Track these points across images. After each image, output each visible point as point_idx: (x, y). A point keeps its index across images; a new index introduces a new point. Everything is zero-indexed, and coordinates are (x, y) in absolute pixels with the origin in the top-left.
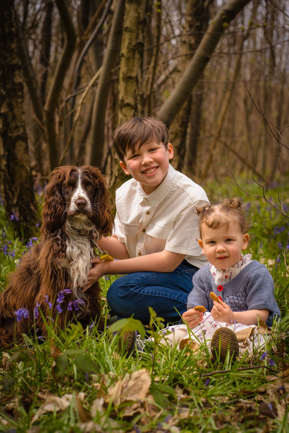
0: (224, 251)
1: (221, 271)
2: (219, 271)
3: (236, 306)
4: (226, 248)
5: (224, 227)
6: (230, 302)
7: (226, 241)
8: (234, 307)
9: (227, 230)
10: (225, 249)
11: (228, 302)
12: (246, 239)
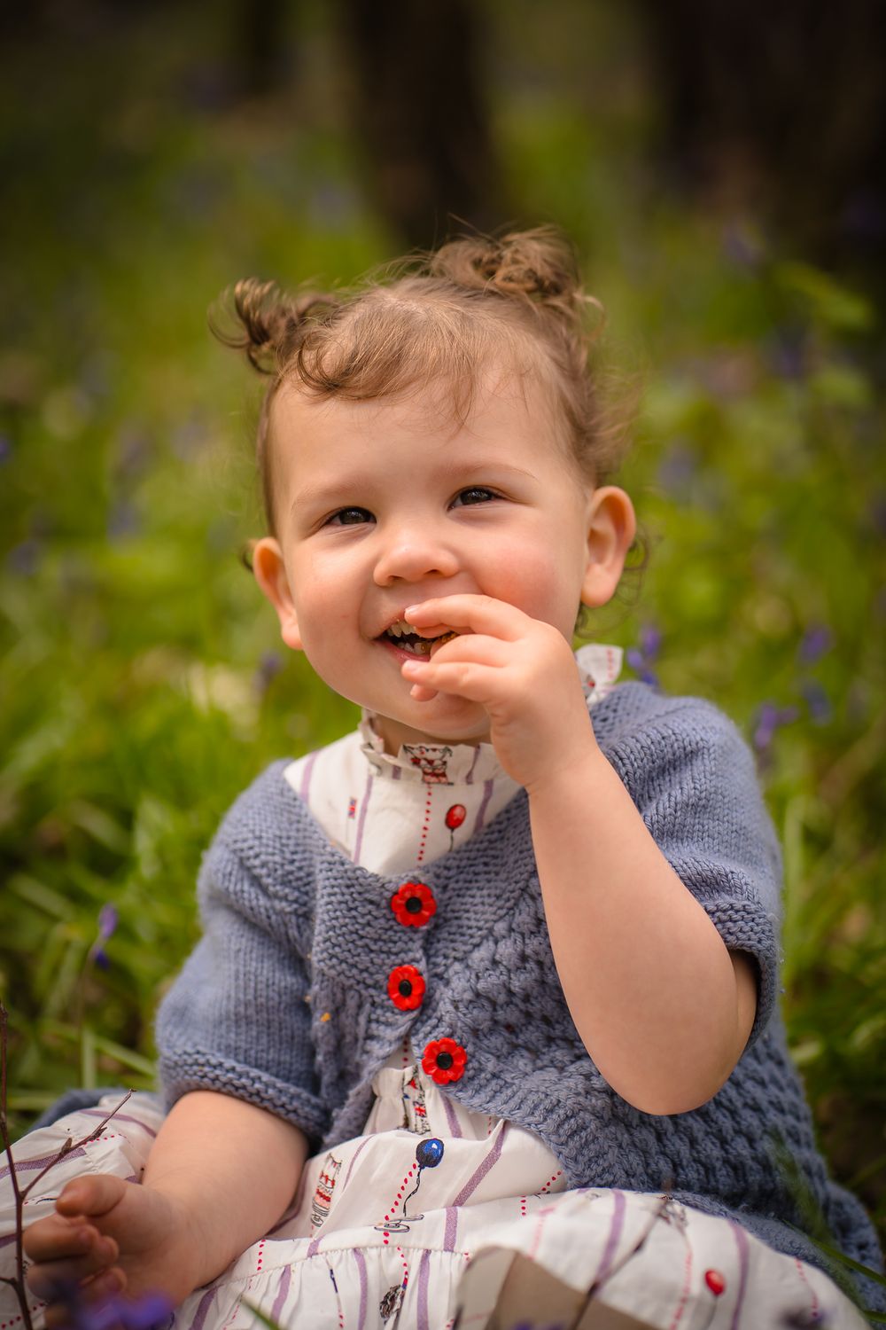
0: (434, 572)
1: (411, 775)
2: (396, 772)
3: (528, 1015)
4: (455, 552)
5: (439, 388)
6: (478, 995)
7: (451, 506)
8: (509, 1028)
9: (457, 411)
10: (445, 560)
11: (468, 996)
12: (605, 526)
